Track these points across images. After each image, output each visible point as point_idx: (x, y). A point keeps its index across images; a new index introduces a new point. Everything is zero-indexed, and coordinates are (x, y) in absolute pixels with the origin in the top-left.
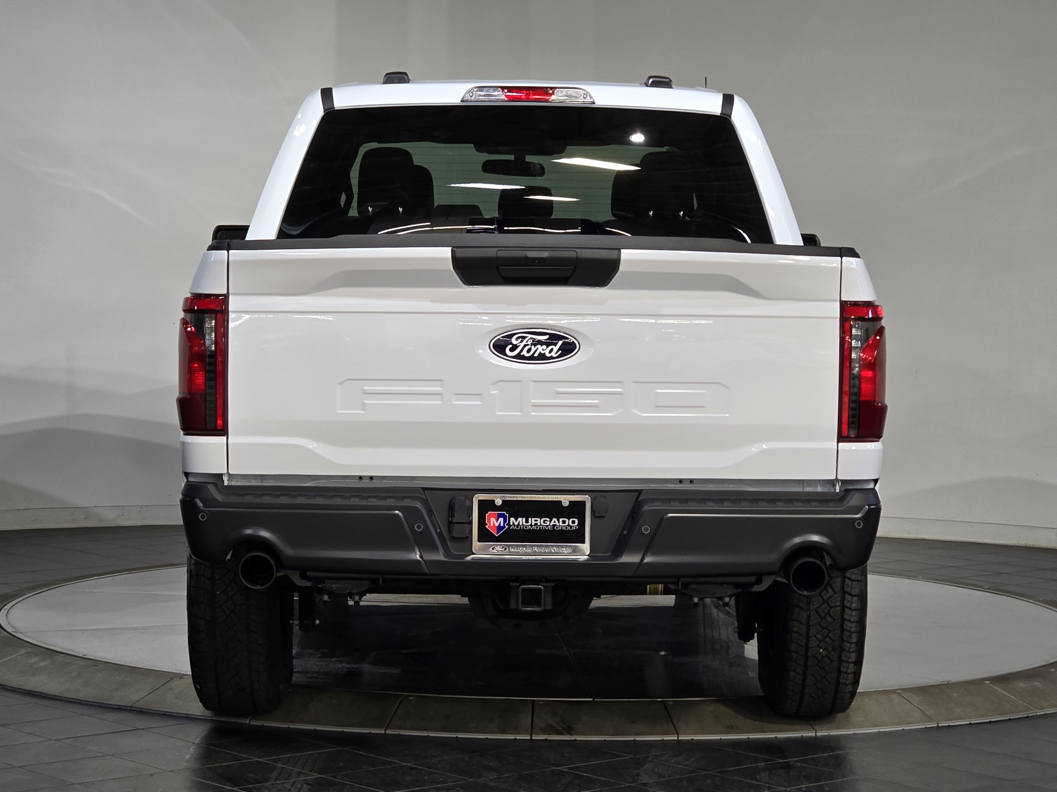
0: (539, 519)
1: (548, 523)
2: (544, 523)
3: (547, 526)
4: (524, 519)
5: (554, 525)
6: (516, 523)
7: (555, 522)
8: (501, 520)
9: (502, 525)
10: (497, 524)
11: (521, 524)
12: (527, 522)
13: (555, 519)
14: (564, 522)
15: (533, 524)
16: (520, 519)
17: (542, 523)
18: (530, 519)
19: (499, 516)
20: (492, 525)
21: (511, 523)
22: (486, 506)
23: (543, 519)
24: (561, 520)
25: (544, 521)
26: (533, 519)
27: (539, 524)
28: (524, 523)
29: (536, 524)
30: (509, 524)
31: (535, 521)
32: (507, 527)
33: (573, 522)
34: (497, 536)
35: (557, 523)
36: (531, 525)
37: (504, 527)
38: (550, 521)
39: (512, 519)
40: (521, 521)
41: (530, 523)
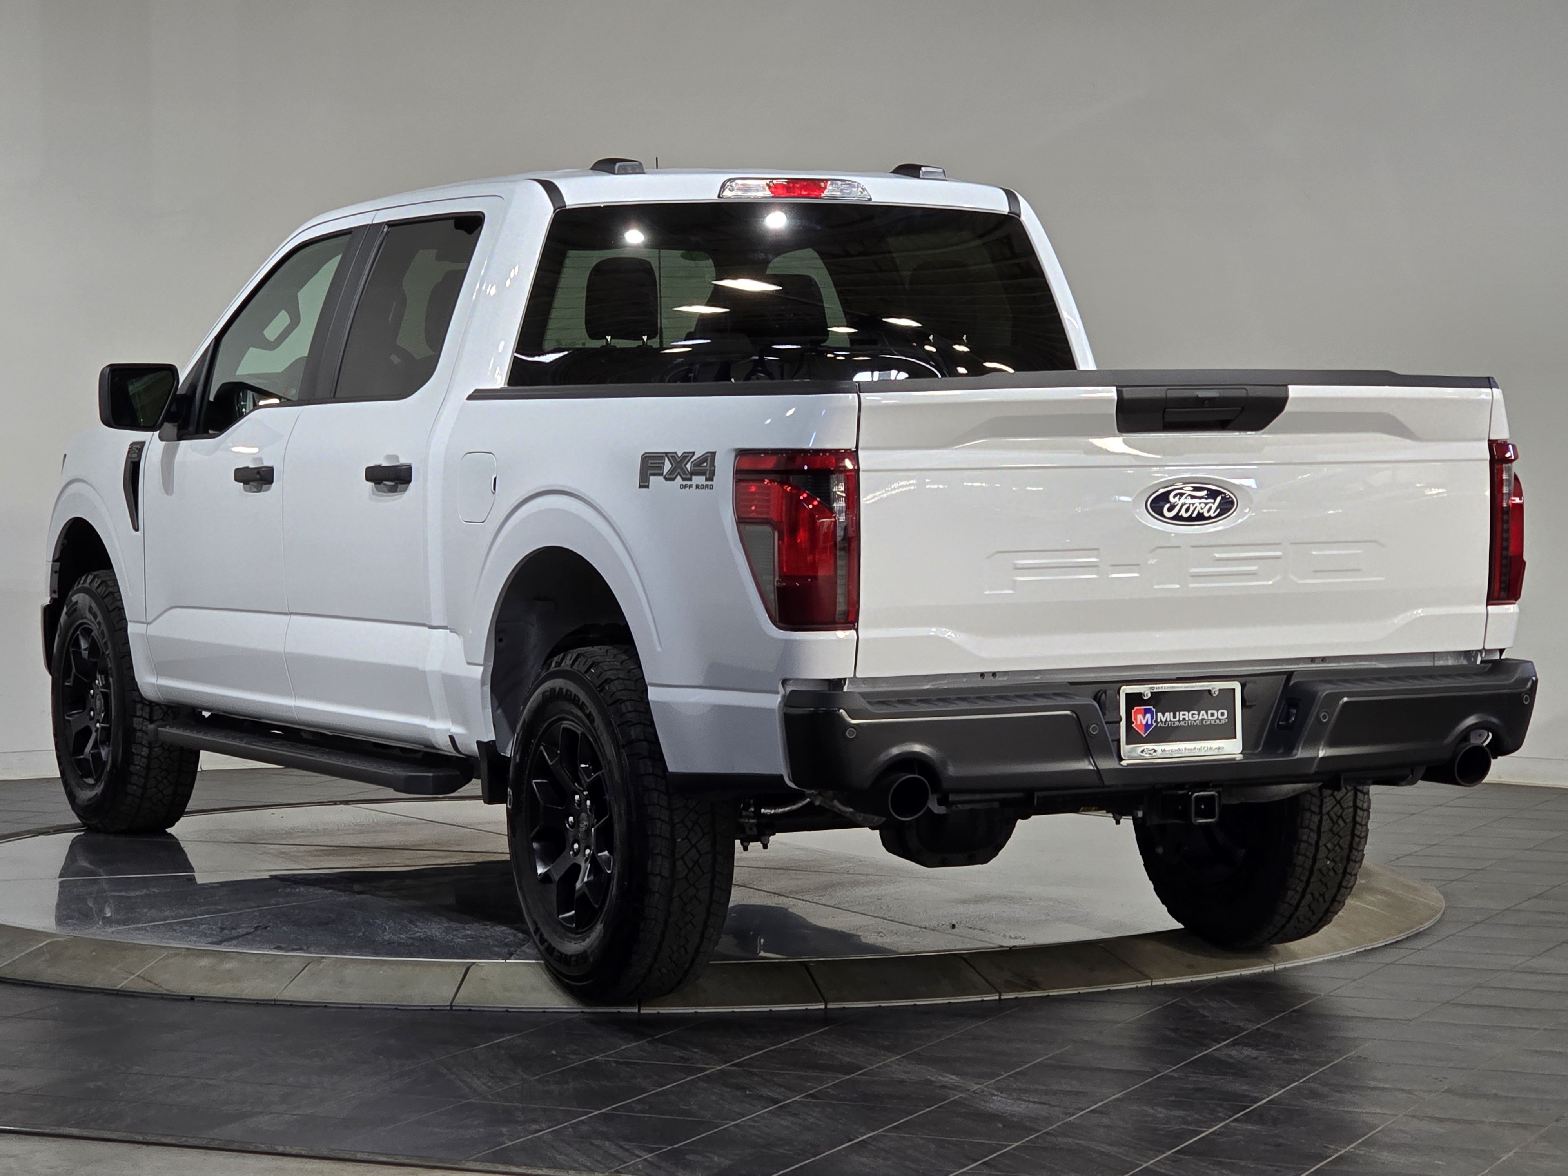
0: (1186, 713)
1: (1197, 716)
2: (1192, 717)
3: (1195, 721)
4: (1172, 713)
5: (1203, 719)
6: (1164, 720)
7: (1203, 715)
8: (1148, 716)
9: (1149, 722)
10: (1144, 722)
11: (1168, 720)
12: (1175, 717)
13: (1203, 712)
14: (1212, 715)
15: (1181, 719)
16: (1167, 714)
17: (1191, 718)
18: (1177, 713)
19: (1146, 711)
20: (1139, 723)
21: (1159, 720)
22: (1134, 700)
23: (1191, 713)
24: (1210, 712)
25: (1193, 714)
26: (1182, 713)
27: (1187, 719)
28: (1172, 719)
29: (1184, 719)
30: (1156, 721)
31: (1184, 715)
32: (1155, 724)
33: (1222, 714)
34: (1144, 736)
35: (1205, 717)
36: (1179, 721)
37: (1152, 724)
38: (1199, 714)
39: (1160, 715)
40: (1169, 716)
41: (1177, 719)
